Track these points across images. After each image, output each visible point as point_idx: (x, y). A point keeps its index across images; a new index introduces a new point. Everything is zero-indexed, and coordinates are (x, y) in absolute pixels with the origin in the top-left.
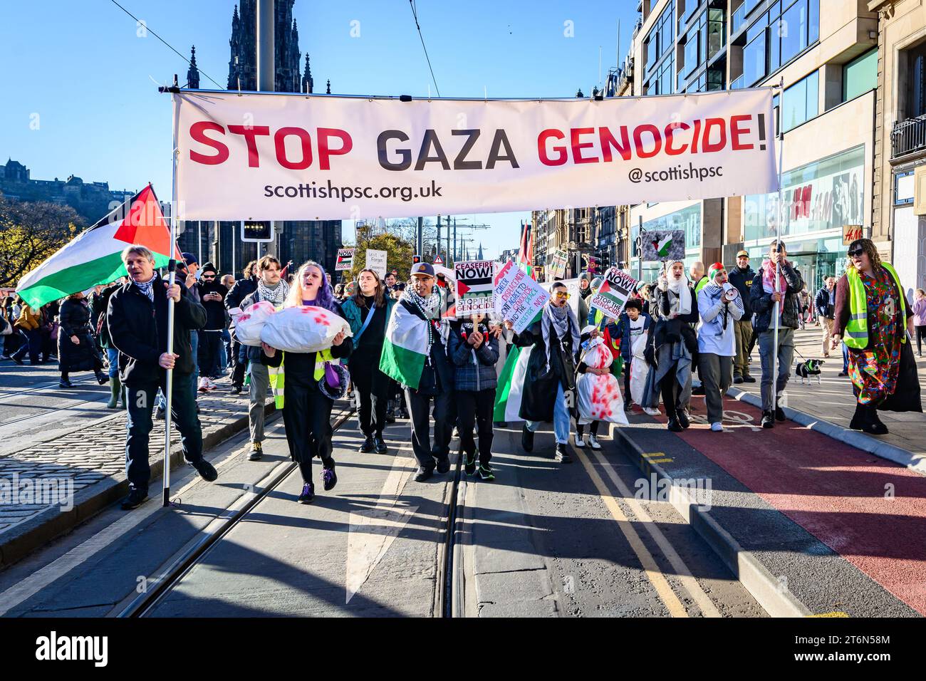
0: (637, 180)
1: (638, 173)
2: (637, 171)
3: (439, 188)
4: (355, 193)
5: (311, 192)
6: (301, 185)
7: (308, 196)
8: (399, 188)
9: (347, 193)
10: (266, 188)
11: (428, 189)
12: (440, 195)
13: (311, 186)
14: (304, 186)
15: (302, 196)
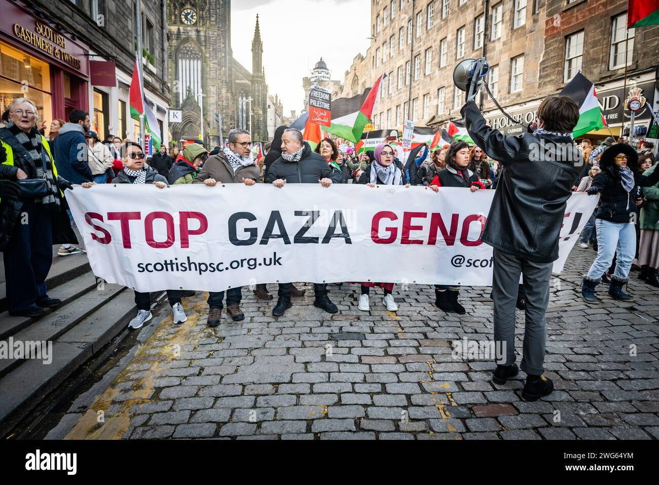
0: (459, 265)
1: (461, 260)
2: (460, 257)
3: (280, 258)
4: (209, 268)
5: (175, 266)
6: (166, 261)
7: (172, 270)
8: (246, 259)
9: (203, 267)
10: (139, 266)
11: (271, 259)
12: (280, 264)
13: (174, 261)
14: (168, 262)
15: (167, 270)
